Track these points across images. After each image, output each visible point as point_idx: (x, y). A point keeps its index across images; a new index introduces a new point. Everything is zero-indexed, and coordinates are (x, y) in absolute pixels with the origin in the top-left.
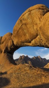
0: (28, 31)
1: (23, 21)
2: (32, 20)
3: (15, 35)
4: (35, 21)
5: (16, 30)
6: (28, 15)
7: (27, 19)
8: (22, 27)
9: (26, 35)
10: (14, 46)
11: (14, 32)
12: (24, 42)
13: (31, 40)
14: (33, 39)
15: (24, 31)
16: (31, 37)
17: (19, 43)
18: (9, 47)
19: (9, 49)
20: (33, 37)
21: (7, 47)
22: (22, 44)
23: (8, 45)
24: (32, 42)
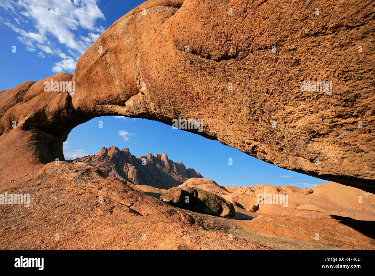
0: (120, 70)
1: (109, 41)
2: (136, 39)
3: (78, 80)
4: (142, 42)
5: (85, 67)
6: (128, 24)
7: (123, 37)
8: (105, 59)
9: (113, 82)
10: (70, 111)
11: (78, 72)
12: (106, 101)
13: (126, 97)
14: (132, 96)
15: (109, 70)
16: (127, 89)
17: (89, 103)
18: (50, 112)
19: (49, 117)
20: (132, 88)
21: (44, 111)
22: (99, 109)
23: (46, 106)
24: (127, 103)
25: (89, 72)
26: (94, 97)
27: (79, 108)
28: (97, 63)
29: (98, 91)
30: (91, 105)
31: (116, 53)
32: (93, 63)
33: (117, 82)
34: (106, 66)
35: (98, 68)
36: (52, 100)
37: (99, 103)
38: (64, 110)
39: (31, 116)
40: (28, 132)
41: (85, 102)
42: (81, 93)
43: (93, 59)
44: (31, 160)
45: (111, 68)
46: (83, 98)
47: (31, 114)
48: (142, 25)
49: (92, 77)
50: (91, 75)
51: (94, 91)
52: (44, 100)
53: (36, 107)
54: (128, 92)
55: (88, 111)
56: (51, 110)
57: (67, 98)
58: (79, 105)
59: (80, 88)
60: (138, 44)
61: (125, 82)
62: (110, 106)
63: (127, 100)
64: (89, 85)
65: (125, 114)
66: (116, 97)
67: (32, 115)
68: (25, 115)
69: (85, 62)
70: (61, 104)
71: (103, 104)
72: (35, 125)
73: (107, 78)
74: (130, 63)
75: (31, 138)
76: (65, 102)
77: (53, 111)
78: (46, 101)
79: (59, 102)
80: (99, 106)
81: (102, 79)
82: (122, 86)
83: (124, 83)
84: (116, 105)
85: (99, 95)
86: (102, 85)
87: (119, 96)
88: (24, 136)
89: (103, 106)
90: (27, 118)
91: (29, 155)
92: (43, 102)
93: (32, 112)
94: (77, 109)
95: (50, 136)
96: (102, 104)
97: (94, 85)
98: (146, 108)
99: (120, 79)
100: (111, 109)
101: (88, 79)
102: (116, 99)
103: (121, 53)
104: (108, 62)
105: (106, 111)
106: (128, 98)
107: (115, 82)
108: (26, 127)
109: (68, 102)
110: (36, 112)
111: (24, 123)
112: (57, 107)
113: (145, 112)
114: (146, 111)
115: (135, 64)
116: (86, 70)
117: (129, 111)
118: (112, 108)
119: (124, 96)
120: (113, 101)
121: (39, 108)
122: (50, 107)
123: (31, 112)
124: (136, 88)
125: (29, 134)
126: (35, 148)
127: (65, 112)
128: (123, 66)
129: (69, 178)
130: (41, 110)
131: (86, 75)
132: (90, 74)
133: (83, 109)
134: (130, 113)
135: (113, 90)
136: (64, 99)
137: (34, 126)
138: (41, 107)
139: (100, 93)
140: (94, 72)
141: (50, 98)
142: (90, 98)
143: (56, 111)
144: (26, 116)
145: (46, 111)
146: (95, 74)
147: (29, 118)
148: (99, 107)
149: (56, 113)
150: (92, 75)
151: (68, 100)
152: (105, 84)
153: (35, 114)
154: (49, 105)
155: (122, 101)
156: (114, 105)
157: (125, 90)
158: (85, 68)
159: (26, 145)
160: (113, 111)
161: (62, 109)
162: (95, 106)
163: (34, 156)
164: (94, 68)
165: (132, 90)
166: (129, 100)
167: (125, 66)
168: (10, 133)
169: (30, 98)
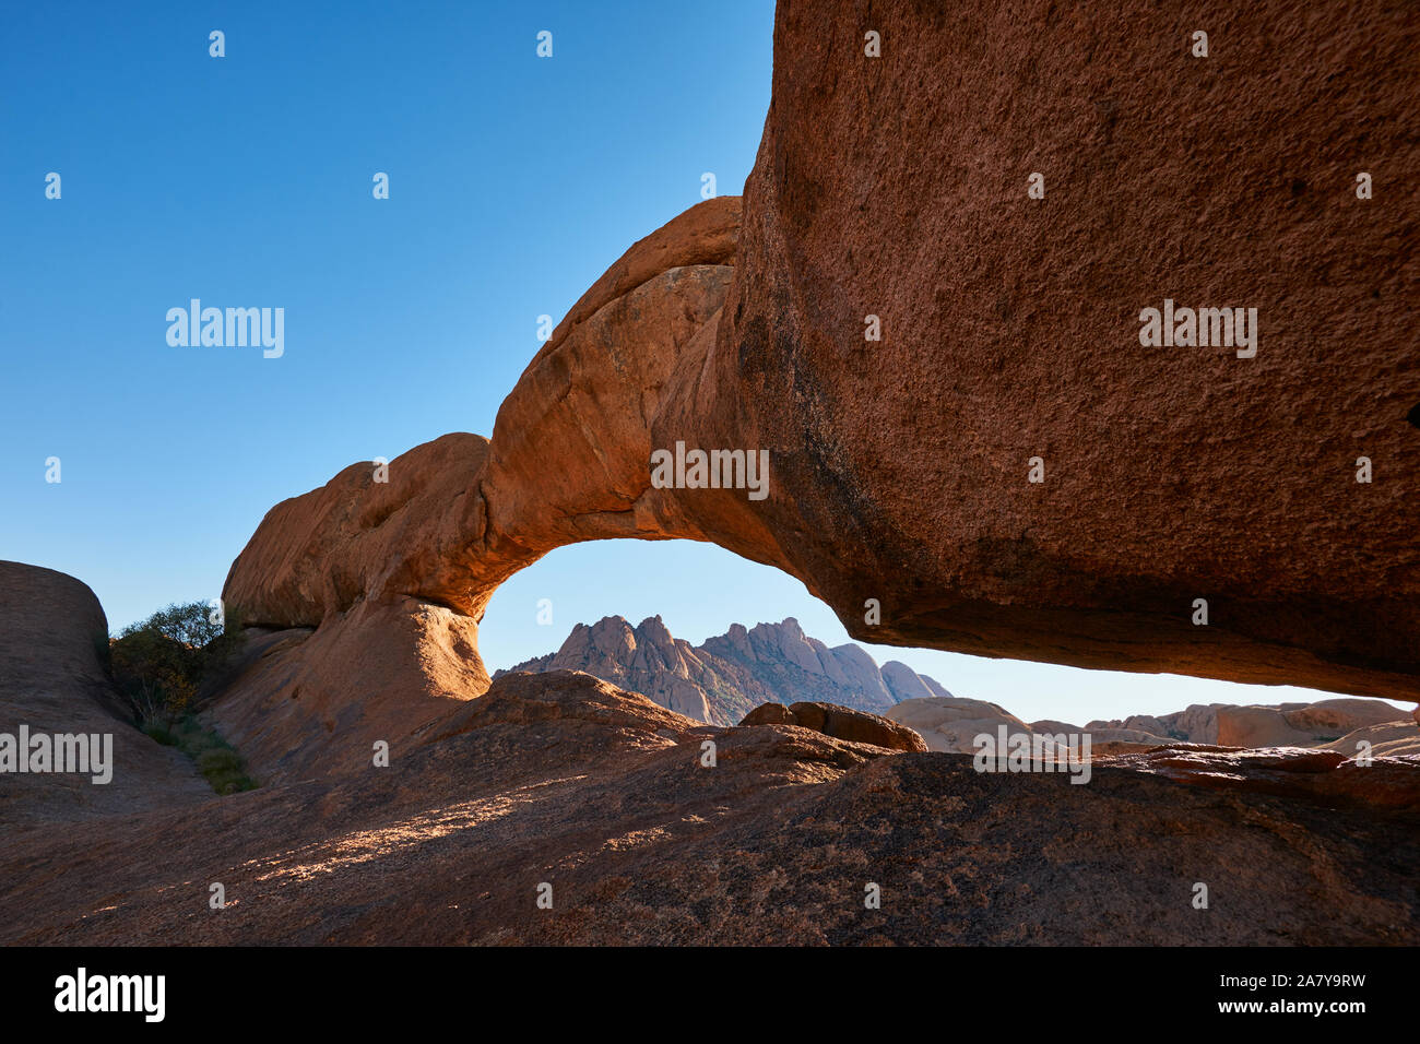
1: (572, 363)
2: (635, 360)
4: (651, 366)
5: (519, 427)
6: (610, 323)
7: (602, 354)
8: (569, 407)
9: (594, 459)
12: (584, 507)
14: (647, 489)
15: (581, 432)
16: (634, 476)
17: (539, 515)
18: (443, 550)
19: (442, 566)
21: (427, 550)
22: (568, 528)
23: (431, 538)
24: (638, 508)
26: (554, 498)
28: (547, 416)
29: (561, 483)
31: (592, 392)
32: (539, 416)
34: (573, 423)
35: (553, 428)
37: (566, 513)
39: (397, 568)
41: (531, 515)
45: (585, 425)
46: (523, 504)
47: (395, 563)
48: (643, 326)
49: (540, 451)
50: (536, 447)
51: (549, 485)
52: (423, 521)
54: (637, 483)
56: (443, 545)
57: (481, 510)
58: (513, 523)
59: (512, 478)
60: (641, 371)
62: (597, 518)
63: (638, 501)
66: (607, 495)
67: (399, 565)
68: (382, 566)
70: (468, 525)
71: (578, 515)
72: (409, 589)
73: (579, 450)
74: (629, 413)
76: (478, 519)
79: (462, 524)
81: (566, 452)
82: (618, 468)
84: (610, 512)
85: (563, 493)
86: (569, 468)
87: (615, 491)
89: (579, 519)
90: (387, 575)
93: (398, 558)
95: (447, 615)
96: (574, 515)
97: (547, 469)
99: (613, 452)
100: (600, 526)
103: (606, 392)
104: (574, 412)
107: (600, 459)
110: (407, 557)
111: (383, 589)
112: (459, 536)
115: (642, 416)
116: (523, 434)
118: (603, 523)
119: (629, 490)
120: (601, 506)
121: (415, 545)
122: (441, 537)
123: (394, 558)
127: (480, 547)
128: (614, 420)
130: (421, 550)
132: (533, 443)
133: (527, 532)
135: (597, 478)
136: (476, 511)
137: (407, 594)
138: (418, 541)
139: (566, 488)
140: (544, 438)
141: (437, 513)
142: (543, 501)
143: (458, 547)
144: (382, 571)
145: (432, 550)
146: (547, 443)
147: (394, 575)
148: (568, 524)
149: (458, 553)
150: (540, 444)
151: (484, 514)
152: (577, 465)
153: (407, 562)
154: (439, 532)
156: (604, 515)
157: (628, 477)
158: (520, 430)
160: (606, 530)
162: (559, 523)
164: (542, 428)
166: (641, 501)
167: (620, 421)
168: (349, 619)
169: (377, 517)
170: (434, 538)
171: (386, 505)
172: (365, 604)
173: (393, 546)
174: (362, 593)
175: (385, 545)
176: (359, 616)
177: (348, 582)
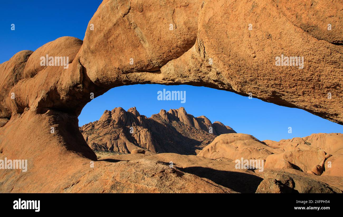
5: (100, 31)
9: (141, 46)
10: (87, 84)
11: (91, 37)
12: (133, 69)
13: (162, 62)
14: (170, 60)
15: (134, 32)
16: (163, 53)
17: (109, 73)
18: (63, 88)
19: (63, 95)
20: (171, 52)
21: (56, 88)
22: (123, 78)
23: (58, 83)
24: (163, 69)
25: (107, 36)
26: (117, 65)
27: (98, 80)
28: (116, 25)
29: (121, 58)
30: (112, 75)
31: (142, 11)
32: (110, 25)
33: (147, 45)
34: (131, 27)
35: (119, 31)
36: (62, 74)
37: (123, 72)
38: (79, 84)
39: (43, 96)
40: (44, 115)
41: (105, 73)
42: (98, 62)
43: (110, 21)
44: (59, 150)
45: (136, 29)
46: (101, 67)
47: (42, 94)
49: (111, 43)
50: (109, 40)
51: (115, 59)
52: (53, 75)
53: (46, 85)
54: (165, 57)
55: (109, 82)
56: (63, 86)
57: (80, 70)
58: (97, 76)
59: (95, 56)
61: (160, 44)
62: (139, 74)
63: (163, 66)
64: (107, 52)
65: (161, 83)
66: (147, 63)
67: (45, 95)
68: (36, 96)
69: (99, 26)
70: (75, 78)
71: (129, 73)
72: (49, 106)
73: (133, 41)
74: (165, 21)
75: (49, 122)
76: (80, 75)
77: (66, 87)
78: (56, 76)
79: (72, 76)
80: (124, 75)
81: (124, 43)
82: (154, 50)
83: (158, 47)
84: (147, 71)
85: (122, 62)
86: (126, 51)
87: (151, 61)
88: (41, 121)
89: (129, 74)
90: (39, 99)
91: (55, 144)
92: (52, 78)
93: (43, 92)
94: (95, 82)
95: (65, 116)
96: (127, 72)
97: (114, 51)
98: (200, 77)
99: (152, 42)
100: (140, 78)
101: (105, 46)
102: (148, 65)
103: (151, 11)
104: (131, 22)
105: (133, 80)
106: (165, 62)
107: (144, 45)
108: (40, 110)
109: (82, 74)
110: (47, 91)
111: (37, 106)
112: (70, 82)
113: (196, 81)
114: (198, 80)
115: (174, 22)
116: (102, 34)
117: (167, 79)
118: (142, 76)
119: (159, 61)
120: (143, 68)
121: (50, 86)
122: (62, 83)
123: (41, 92)
124: (177, 51)
125: (46, 118)
126: (57, 134)
127: (80, 87)
128: (155, 25)
129: (150, 187)
130: (53, 88)
131: (103, 41)
132: (108, 38)
133: (103, 80)
134: (169, 81)
135: (141, 55)
136: (78, 72)
137: (48, 108)
138: (51, 84)
139: (124, 60)
140: (113, 36)
141: (60, 72)
142: (111, 66)
143: (70, 87)
145: (58, 89)
146: (115, 39)
147: (42, 99)
148: (124, 77)
149: (70, 89)
150: (111, 39)
151: (82, 71)
152: (131, 49)
153: (47, 94)
154: (60, 80)
155: (156, 67)
156: (144, 73)
157: (160, 54)
158: (100, 33)
159: (46, 133)
160: (144, 80)
161: (78, 84)
162: (119, 76)
163: (60, 145)
164: (113, 31)
165: (170, 54)
166: (165, 66)
167: (159, 26)
168: (23, 118)
169: (32, 73)
170: (59, 83)
171: (35, 69)
172: (29, 111)
173: (40, 87)
174: (28, 106)
175: (37, 86)
176: (27, 118)
177: (21, 101)
